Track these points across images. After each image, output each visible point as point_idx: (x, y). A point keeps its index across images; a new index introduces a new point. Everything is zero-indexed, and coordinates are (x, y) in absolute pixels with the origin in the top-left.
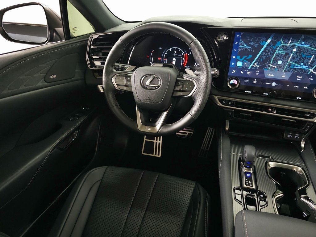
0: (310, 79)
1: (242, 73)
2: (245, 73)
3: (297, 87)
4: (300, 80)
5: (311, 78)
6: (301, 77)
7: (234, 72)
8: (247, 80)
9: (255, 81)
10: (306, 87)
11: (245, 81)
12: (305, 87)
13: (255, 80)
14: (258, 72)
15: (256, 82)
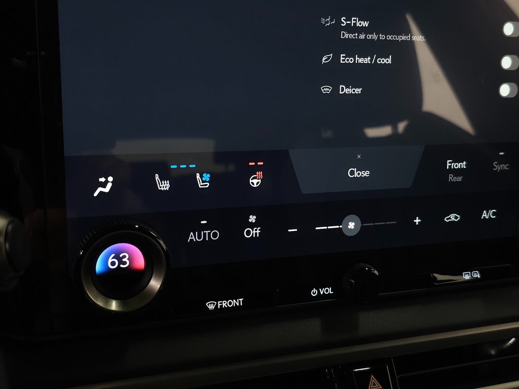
0: (498, 167)
1: (165, 186)
2: (183, 182)
3: (453, 217)
4: (460, 179)
5: (501, 160)
6: (463, 165)
7: (107, 190)
8: (205, 227)
9: (252, 226)
10: (491, 212)
11: (192, 237)
12: (485, 215)
13: (252, 219)
14: (258, 168)
15: (256, 232)
